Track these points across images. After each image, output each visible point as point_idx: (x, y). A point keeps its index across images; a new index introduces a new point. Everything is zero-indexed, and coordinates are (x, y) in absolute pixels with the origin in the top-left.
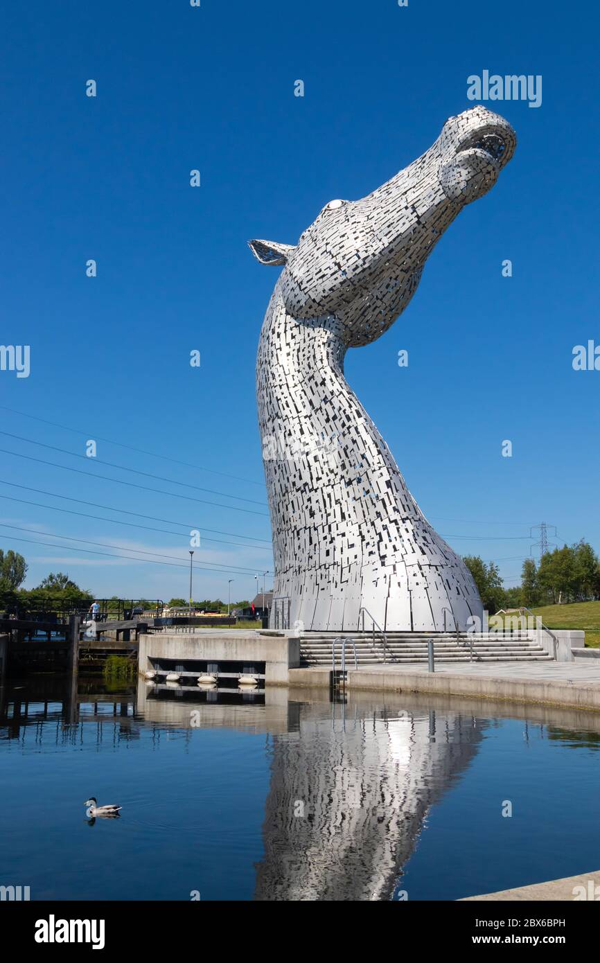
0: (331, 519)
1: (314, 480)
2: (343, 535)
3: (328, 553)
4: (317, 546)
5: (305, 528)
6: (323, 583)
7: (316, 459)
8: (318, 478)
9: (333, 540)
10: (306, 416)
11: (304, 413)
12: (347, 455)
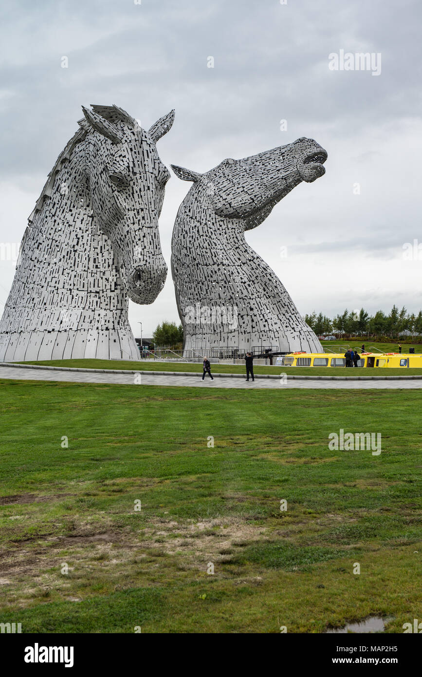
0: (263, 312)
2: (271, 319)
3: (265, 326)
4: (258, 323)
5: (248, 315)
6: (265, 338)
7: (249, 285)
8: (252, 294)
9: (266, 321)
10: (238, 266)
11: (236, 264)
12: (266, 286)
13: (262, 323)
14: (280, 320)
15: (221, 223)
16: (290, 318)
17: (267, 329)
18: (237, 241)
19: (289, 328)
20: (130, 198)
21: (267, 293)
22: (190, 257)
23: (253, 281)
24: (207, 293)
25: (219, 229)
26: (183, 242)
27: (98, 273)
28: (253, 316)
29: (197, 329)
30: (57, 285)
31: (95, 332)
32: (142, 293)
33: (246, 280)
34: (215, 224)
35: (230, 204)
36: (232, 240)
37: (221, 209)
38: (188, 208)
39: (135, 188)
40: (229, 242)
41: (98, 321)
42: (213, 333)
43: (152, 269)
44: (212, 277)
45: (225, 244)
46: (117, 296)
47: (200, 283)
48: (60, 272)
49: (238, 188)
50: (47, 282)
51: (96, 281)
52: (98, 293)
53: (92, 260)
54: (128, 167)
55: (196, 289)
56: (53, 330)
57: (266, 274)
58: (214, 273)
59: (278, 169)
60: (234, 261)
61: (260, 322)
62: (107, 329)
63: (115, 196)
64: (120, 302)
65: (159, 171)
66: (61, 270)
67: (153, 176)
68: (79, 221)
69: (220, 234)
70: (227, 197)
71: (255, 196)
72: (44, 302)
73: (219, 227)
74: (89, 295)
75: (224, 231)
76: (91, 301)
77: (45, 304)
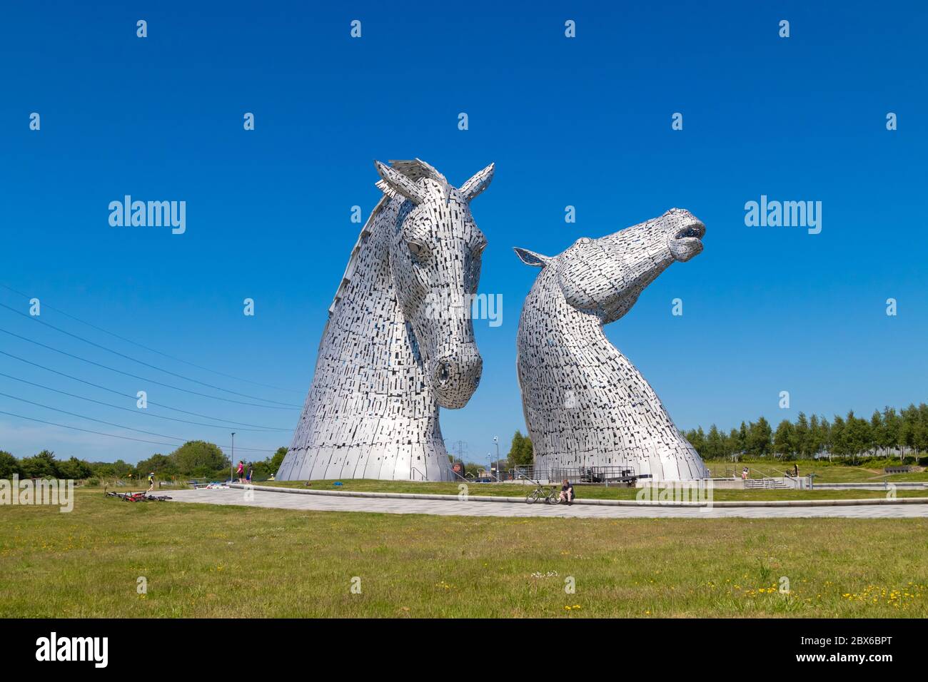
0: (628, 424)
1: (612, 403)
2: (638, 432)
3: (630, 442)
4: (621, 438)
5: (608, 428)
6: (629, 457)
7: (610, 391)
8: (614, 402)
9: (632, 435)
10: (596, 366)
11: (594, 364)
12: (631, 390)
13: (626, 439)
14: (650, 434)
15: (575, 315)
16: (663, 432)
17: (633, 445)
18: (594, 336)
19: (662, 444)
20: (433, 271)
21: (633, 400)
22: (537, 357)
23: (615, 385)
24: (558, 401)
25: (571, 322)
26: (529, 340)
27: (401, 371)
28: (615, 429)
29: (548, 447)
30: (352, 388)
31: (394, 445)
32: (449, 394)
33: (606, 384)
34: (566, 316)
35: (585, 291)
36: (588, 335)
37: (573, 298)
38: (535, 299)
39: (439, 256)
40: (585, 337)
41: (399, 432)
42: (566, 451)
43: (460, 361)
44: (563, 381)
45: (579, 340)
46: (424, 400)
47: (550, 389)
48: (356, 372)
49: (593, 271)
50: (340, 384)
51: (399, 381)
52: (400, 396)
53: (393, 355)
54: (431, 231)
55: (546, 397)
56: (344, 445)
57: (631, 376)
58: (566, 376)
59: (643, 246)
60: (591, 361)
61: (624, 436)
62: (409, 443)
63: (415, 269)
64: (427, 407)
65: (471, 236)
66: (358, 368)
67: (463, 242)
68: (379, 307)
69: (573, 328)
70: (581, 283)
71: (615, 280)
72: (336, 409)
73: (571, 319)
74: (389, 398)
75: (578, 324)
76: (392, 407)
77: (337, 412)
